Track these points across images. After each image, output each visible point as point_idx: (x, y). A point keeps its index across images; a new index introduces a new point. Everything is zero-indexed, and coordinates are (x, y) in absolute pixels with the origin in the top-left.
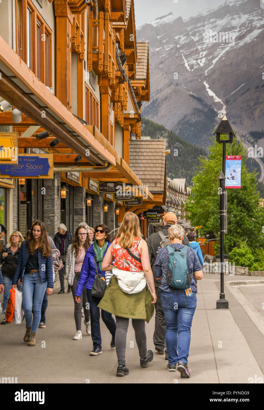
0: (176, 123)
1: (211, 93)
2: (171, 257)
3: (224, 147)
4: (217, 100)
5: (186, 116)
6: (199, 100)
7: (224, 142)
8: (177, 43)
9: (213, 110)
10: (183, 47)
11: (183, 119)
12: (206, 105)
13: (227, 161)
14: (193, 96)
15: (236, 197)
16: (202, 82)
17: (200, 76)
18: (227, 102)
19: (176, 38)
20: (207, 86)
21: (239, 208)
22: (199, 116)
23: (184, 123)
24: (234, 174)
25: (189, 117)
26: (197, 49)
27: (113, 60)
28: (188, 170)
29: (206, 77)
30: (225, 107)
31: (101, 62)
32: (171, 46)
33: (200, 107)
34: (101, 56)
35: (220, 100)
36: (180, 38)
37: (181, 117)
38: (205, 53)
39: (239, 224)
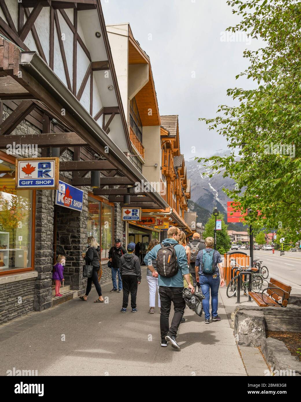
0: (197, 200)
1: (212, 187)
2: (204, 256)
3: (216, 217)
4: (214, 190)
5: (201, 197)
6: (207, 190)
7: (216, 216)
8: (198, 168)
9: (212, 194)
10: (200, 169)
11: (200, 198)
12: (210, 192)
13: (217, 221)
14: (204, 189)
15: (220, 233)
16: (208, 183)
17: (207, 180)
18: (218, 191)
19: (197, 166)
20: (210, 185)
21: (221, 236)
22: (207, 197)
23: (201, 199)
24: (219, 225)
25: (203, 197)
26: (206, 170)
27: (181, 191)
28: (202, 218)
29: (210, 181)
30: (217, 193)
31: (178, 192)
32: (196, 169)
33: (207, 193)
34: (178, 190)
35: (215, 190)
36: (199, 166)
37: (200, 197)
38: (209, 172)
39: (221, 241)
